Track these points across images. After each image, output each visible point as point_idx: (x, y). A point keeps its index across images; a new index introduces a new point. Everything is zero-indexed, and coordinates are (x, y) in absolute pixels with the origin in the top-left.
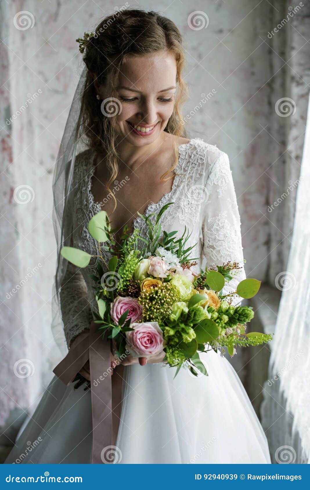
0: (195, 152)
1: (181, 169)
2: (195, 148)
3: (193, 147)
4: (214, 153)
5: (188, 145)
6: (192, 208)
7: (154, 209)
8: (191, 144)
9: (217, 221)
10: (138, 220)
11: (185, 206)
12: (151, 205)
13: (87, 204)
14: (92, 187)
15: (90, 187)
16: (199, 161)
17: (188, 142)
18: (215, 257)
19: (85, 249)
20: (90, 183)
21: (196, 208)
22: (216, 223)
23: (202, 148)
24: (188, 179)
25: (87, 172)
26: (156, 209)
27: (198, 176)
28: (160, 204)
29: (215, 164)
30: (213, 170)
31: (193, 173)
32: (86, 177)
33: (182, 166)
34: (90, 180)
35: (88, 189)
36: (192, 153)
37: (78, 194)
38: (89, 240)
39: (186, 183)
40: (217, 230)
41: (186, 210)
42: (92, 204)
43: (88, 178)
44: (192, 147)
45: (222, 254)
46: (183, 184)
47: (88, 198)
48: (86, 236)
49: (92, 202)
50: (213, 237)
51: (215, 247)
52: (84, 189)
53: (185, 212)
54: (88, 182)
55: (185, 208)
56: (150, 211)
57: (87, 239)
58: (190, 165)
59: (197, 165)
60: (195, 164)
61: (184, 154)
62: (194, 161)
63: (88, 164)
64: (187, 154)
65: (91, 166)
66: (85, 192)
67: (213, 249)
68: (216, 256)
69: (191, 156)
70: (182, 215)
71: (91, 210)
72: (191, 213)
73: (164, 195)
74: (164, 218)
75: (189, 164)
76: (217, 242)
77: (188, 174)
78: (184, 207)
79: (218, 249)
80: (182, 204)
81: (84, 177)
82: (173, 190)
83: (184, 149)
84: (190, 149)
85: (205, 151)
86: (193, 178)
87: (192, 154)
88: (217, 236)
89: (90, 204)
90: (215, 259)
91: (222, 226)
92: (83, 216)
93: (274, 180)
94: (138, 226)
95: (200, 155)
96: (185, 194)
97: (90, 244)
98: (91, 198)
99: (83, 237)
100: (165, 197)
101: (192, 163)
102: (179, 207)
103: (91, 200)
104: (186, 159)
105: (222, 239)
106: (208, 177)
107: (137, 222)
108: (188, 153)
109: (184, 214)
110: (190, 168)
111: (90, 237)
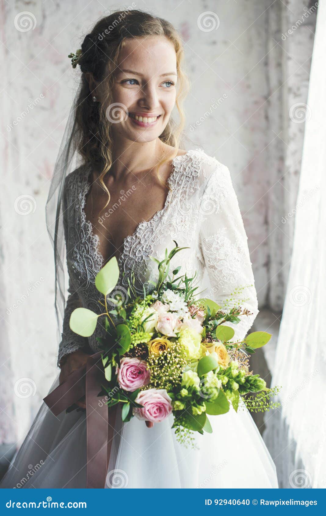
0: (190, 165)
1: (175, 183)
2: (191, 159)
3: (189, 158)
4: (210, 165)
5: (184, 157)
6: (185, 226)
7: (145, 228)
8: (187, 156)
9: (215, 239)
10: (128, 240)
11: (178, 223)
12: (142, 223)
13: (80, 223)
14: (85, 205)
15: (83, 204)
16: (193, 174)
17: (185, 154)
18: (217, 277)
19: (75, 270)
20: (83, 201)
21: (190, 225)
22: (215, 242)
23: (198, 159)
24: (181, 194)
25: (81, 188)
26: (147, 227)
27: (192, 190)
28: (152, 222)
29: (212, 177)
30: (209, 183)
31: (187, 188)
32: (80, 194)
33: (176, 180)
34: (84, 198)
35: (81, 207)
36: (187, 165)
37: (71, 212)
38: (79, 261)
39: (179, 198)
40: (217, 249)
41: (179, 228)
42: (84, 223)
43: (82, 195)
44: (187, 159)
45: (224, 274)
46: (176, 199)
47: (81, 217)
48: (77, 257)
49: (84, 221)
50: (213, 257)
51: (217, 267)
52: (77, 207)
53: (177, 230)
54: (82, 199)
55: (178, 226)
56: (140, 229)
57: (78, 260)
58: (184, 178)
59: (191, 179)
60: (189, 177)
61: (179, 166)
62: (188, 174)
63: (83, 181)
64: (182, 166)
65: (86, 182)
66: (79, 210)
67: (214, 269)
68: (219, 277)
69: (186, 169)
70: (175, 233)
71: (82, 230)
72: (185, 231)
73: (156, 213)
74: (154, 236)
75: (182, 177)
76: (218, 262)
77: (181, 188)
78: (176, 225)
79: (219, 269)
80: (174, 222)
81: (78, 194)
82: (165, 207)
83: (179, 162)
84: (186, 161)
85: (201, 163)
86: (187, 193)
87: (186, 167)
88: (217, 255)
89: (81, 223)
90: (218, 279)
91: (222, 245)
92: (75, 236)
93: (273, 198)
94: (128, 245)
95: (195, 168)
96: (178, 211)
97: (80, 265)
98: (83, 217)
99: (74, 258)
100: (157, 215)
101: (186, 176)
102: (170, 225)
103: (83, 219)
104: (180, 172)
105: (223, 258)
106: (204, 191)
107: (127, 241)
108: (184, 165)
109: (177, 233)
110: (183, 182)
111: (80, 258)
